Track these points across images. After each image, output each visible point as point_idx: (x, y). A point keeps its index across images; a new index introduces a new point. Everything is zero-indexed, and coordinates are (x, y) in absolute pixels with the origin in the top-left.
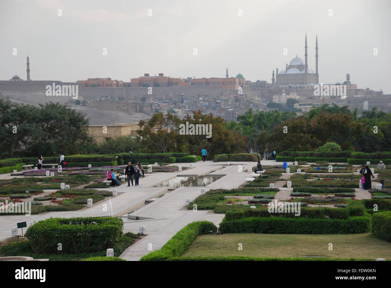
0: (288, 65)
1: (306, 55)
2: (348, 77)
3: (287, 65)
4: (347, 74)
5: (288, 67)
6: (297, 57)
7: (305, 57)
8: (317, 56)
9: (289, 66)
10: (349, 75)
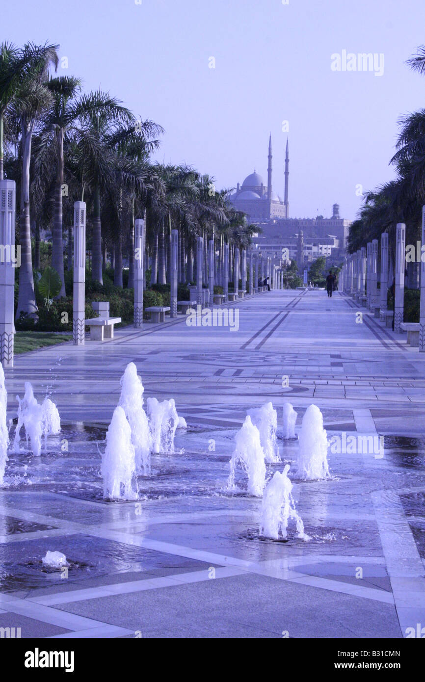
0: (241, 185)
1: (270, 170)
2: (336, 208)
3: (238, 184)
4: (334, 204)
5: (240, 189)
6: (255, 173)
7: (267, 172)
8: (287, 173)
9: (241, 187)
10: (338, 206)
